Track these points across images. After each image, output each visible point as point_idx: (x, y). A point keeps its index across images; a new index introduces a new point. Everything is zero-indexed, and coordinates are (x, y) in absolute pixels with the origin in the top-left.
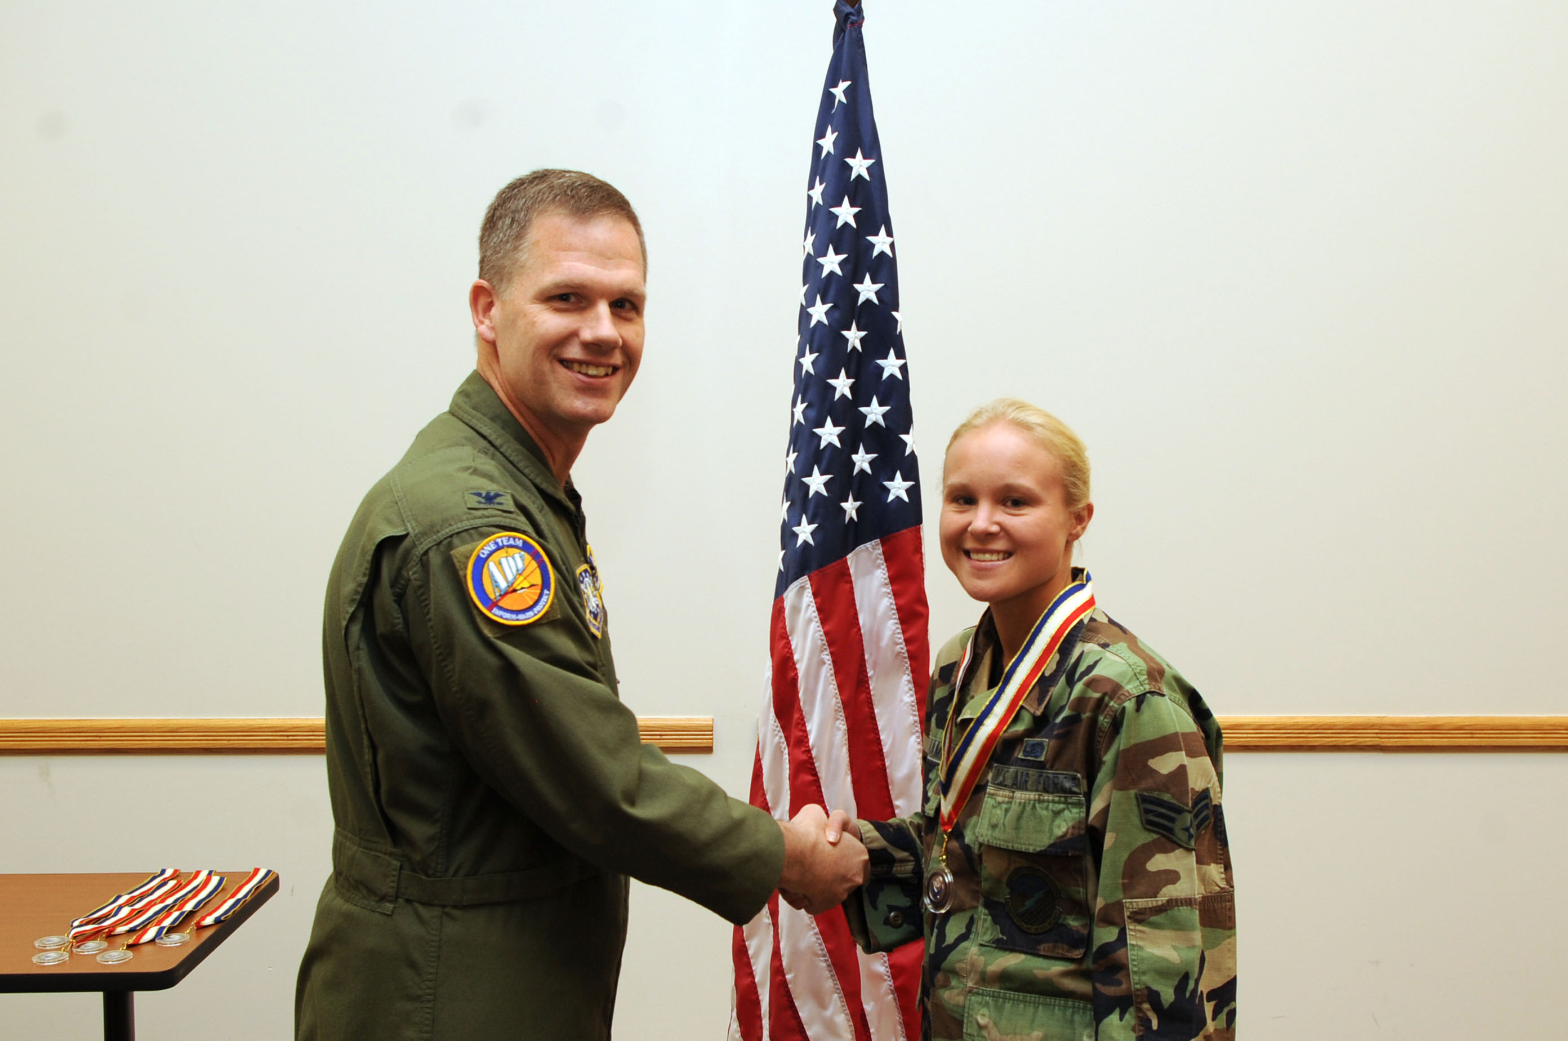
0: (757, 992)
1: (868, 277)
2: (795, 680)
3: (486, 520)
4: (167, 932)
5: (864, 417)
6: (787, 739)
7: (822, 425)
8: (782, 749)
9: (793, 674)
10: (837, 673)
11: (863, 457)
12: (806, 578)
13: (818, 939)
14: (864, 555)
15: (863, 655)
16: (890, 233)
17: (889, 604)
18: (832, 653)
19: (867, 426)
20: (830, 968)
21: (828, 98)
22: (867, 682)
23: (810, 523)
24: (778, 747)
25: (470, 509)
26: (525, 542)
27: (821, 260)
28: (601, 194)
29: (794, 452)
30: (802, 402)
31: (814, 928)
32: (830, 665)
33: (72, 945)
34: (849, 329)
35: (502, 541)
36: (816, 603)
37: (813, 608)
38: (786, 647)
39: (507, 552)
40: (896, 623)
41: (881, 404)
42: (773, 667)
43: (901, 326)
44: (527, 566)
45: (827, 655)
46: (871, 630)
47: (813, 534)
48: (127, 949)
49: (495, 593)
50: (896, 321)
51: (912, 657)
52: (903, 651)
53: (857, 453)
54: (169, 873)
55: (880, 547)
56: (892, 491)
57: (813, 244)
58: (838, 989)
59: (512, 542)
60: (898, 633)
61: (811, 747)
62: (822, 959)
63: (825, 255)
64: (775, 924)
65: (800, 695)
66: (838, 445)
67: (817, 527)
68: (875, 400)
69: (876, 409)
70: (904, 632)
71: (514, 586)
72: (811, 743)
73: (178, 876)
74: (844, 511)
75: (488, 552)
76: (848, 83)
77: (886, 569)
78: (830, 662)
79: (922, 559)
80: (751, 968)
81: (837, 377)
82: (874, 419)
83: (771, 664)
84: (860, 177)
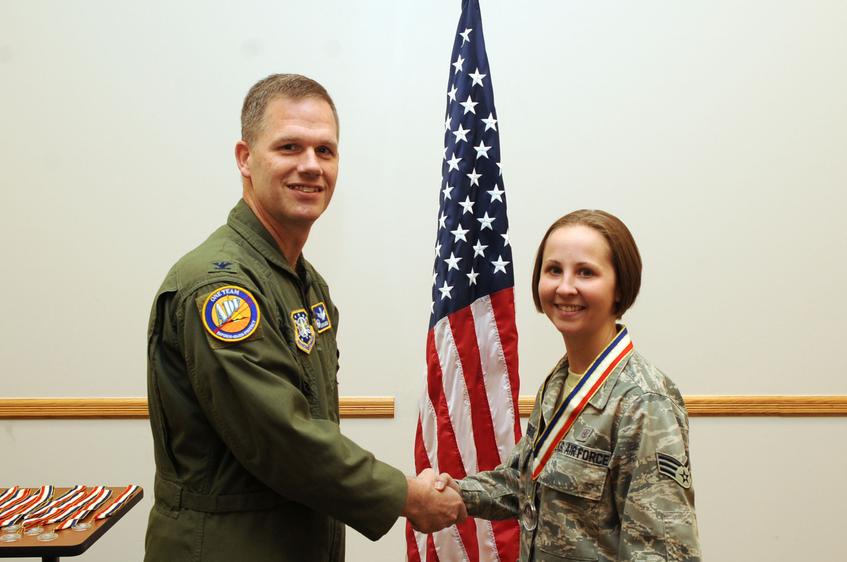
0: (419, 558)
1: (482, 142)
2: (440, 377)
3: (218, 278)
4: (78, 522)
5: (480, 224)
6: (436, 411)
7: (456, 229)
8: (434, 417)
9: (439, 373)
10: (465, 373)
11: (480, 247)
12: (447, 317)
14: (480, 304)
15: (480, 362)
16: (495, 117)
17: (495, 332)
18: (462, 361)
19: (482, 229)
20: (461, 544)
21: (459, 38)
22: (482, 378)
23: (449, 286)
24: (431, 416)
25: (210, 272)
26: (241, 292)
27: (455, 133)
28: (307, 85)
29: (439, 245)
30: (444, 216)
32: (461, 368)
33: (23, 530)
34: (471, 173)
35: (225, 292)
36: (452, 332)
37: (451, 335)
38: (436, 358)
39: (228, 298)
40: (499, 344)
41: (490, 217)
42: (428, 369)
43: (502, 171)
44: (241, 306)
45: (459, 362)
46: (485, 348)
47: (450, 292)
48: (55, 532)
49: (219, 323)
50: (499, 168)
51: (508, 363)
52: (503, 360)
53: (476, 245)
54: (80, 488)
55: (490, 299)
56: (497, 267)
57: (450, 124)
58: (465, 556)
59: (232, 292)
60: (501, 349)
61: (450, 416)
62: (457, 538)
63: (457, 130)
65: (443, 385)
66: (465, 240)
67: (453, 288)
68: (486, 214)
69: (487, 219)
70: (503, 349)
71: (232, 318)
72: (450, 413)
73: (85, 490)
74: (468, 279)
75: (216, 298)
76: (471, 30)
77: (493, 312)
78: (461, 366)
79: (514, 306)
80: (416, 544)
81: (464, 201)
82: (486, 225)
83: (427, 367)
84: (477, 84)
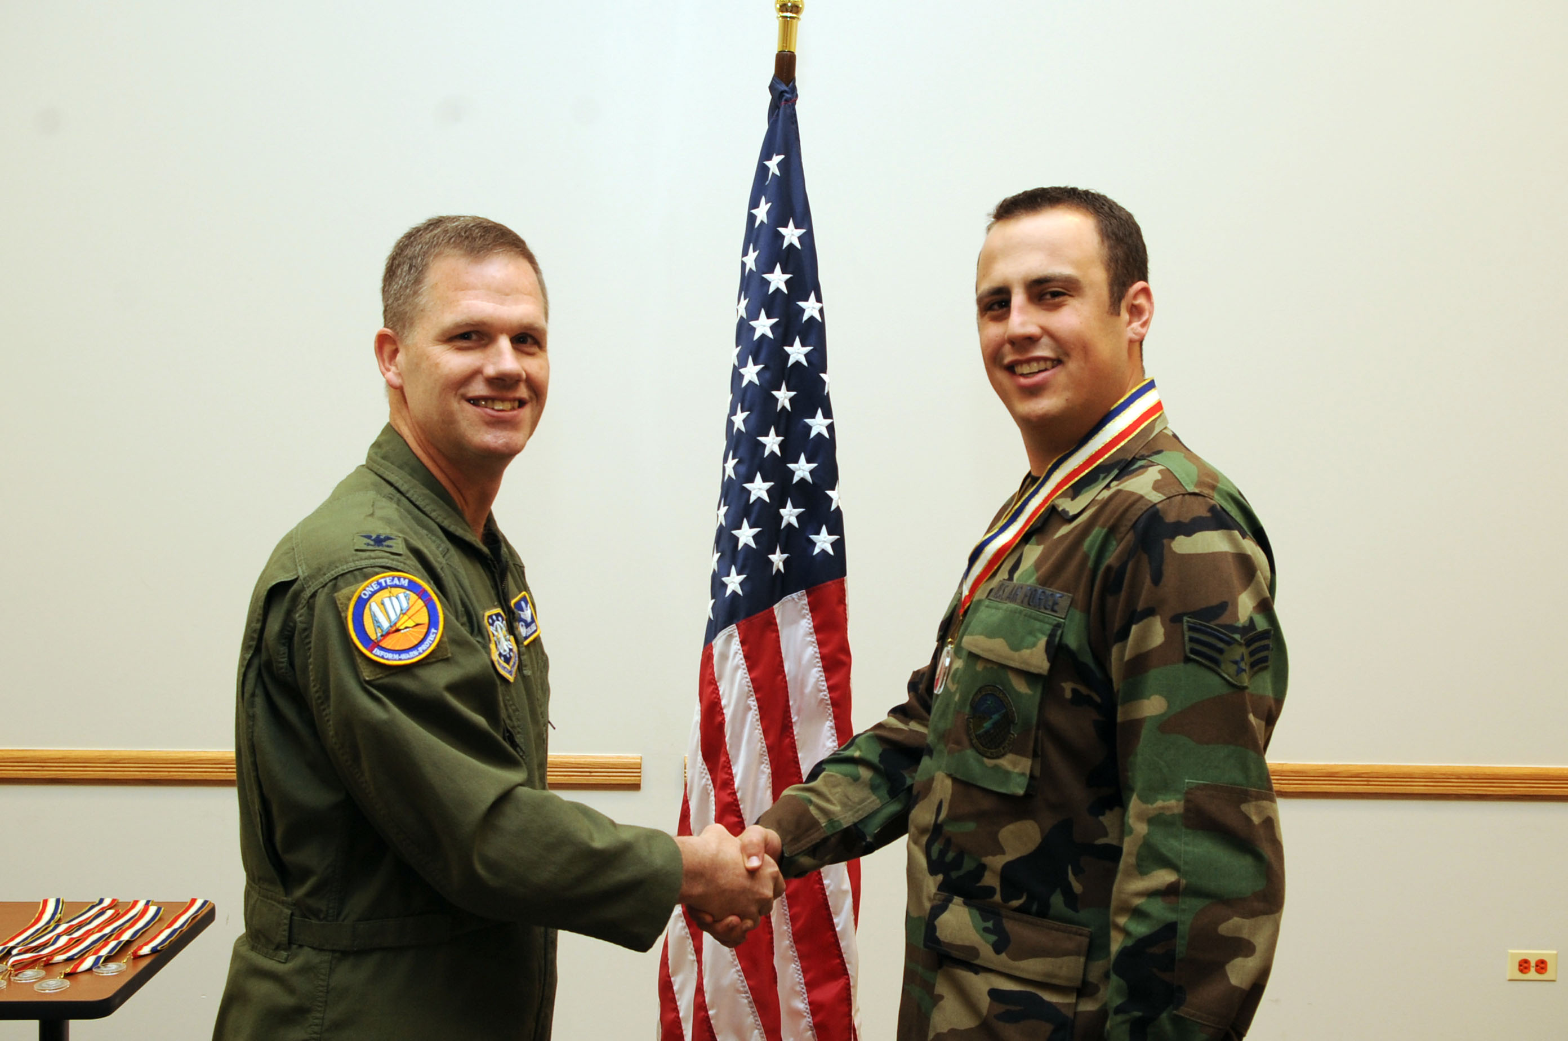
0: (681, 1028)
1: (798, 340)
2: (722, 724)
4: (104, 962)
5: (792, 473)
6: (714, 781)
7: (751, 480)
8: (709, 791)
9: (721, 719)
10: (762, 719)
11: (791, 511)
12: (734, 626)
13: (740, 976)
14: (790, 605)
15: (788, 701)
16: (819, 299)
17: (813, 652)
18: (757, 699)
19: (795, 481)
20: (751, 1005)
21: (762, 170)
22: (791, 727)
23: (739, 574)
24: (705, 790)
25: (357, 550)
27: (752, 323)
28: (494, 234)
29: (724, 505)
30: (733, 458)
31: (736, 966)
32: (756, 710)
33: (10, 974)
34: (779, 389)
35: (386, 582)
36: (743, 651)
37: (740, 655)
38: (714, 693)
39: (390, 592)
40: (820, 671)
41: (808, 461)
42: (701, 711)
43: (829, 387)
44: (413, 605)
45: (753, 701)
46: (795, 678)
47: (741, 584)
48: (64, 978)
49: (376, 633)
50: (824, 382)
51: (834, 703)
52: (826, 698)
53: (784, 507)
54: (107, 902)
55: (806, 598)
56: (818, 544)
57: (746, 308)
58: (759, 1025)
59: (396, 581)
60: (822, 681)
61: (736, 790)
62: (744, 995)
63: (757, 318)
64: (699, 961)
65: (727, 739)
66: (767, 499)
67: (745, 578)
68: (803, 457)
69: (803, 466)
70: (827, 680)
71: (397, 625)
72: (736, 786)
73: (115, 906)
74: (771, 563)
75: (370, 593)
76: (782, 157)
77: (811, 619)
78: (756, 708)
79: (845, 610)
80: (676, 1003)
81: (767, 435)
82: (802, 476)
83: (699, 708)
84: (791, 245)
